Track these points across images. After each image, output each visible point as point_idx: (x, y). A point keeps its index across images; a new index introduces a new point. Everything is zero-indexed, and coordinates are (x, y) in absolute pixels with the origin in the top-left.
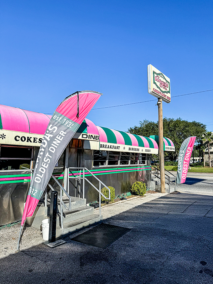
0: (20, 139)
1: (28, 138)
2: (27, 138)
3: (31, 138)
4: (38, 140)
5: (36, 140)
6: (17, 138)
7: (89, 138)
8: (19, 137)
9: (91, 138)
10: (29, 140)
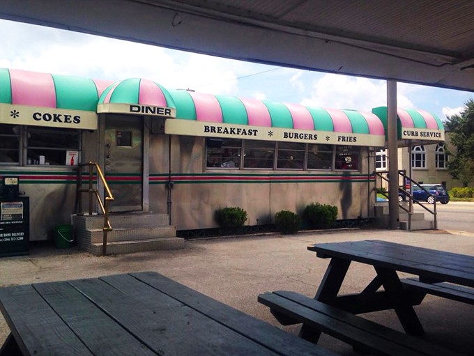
0: (42, 117)
1: (55, 115)
2: (53, 117)
3: (59, 115)
4: (72, 119)
5: (69, 119)
6: (38, 116)
7: (143, 112)
8: (40, 115)
9: (147, 112)
10: (57, 118)
